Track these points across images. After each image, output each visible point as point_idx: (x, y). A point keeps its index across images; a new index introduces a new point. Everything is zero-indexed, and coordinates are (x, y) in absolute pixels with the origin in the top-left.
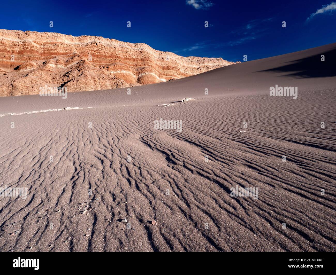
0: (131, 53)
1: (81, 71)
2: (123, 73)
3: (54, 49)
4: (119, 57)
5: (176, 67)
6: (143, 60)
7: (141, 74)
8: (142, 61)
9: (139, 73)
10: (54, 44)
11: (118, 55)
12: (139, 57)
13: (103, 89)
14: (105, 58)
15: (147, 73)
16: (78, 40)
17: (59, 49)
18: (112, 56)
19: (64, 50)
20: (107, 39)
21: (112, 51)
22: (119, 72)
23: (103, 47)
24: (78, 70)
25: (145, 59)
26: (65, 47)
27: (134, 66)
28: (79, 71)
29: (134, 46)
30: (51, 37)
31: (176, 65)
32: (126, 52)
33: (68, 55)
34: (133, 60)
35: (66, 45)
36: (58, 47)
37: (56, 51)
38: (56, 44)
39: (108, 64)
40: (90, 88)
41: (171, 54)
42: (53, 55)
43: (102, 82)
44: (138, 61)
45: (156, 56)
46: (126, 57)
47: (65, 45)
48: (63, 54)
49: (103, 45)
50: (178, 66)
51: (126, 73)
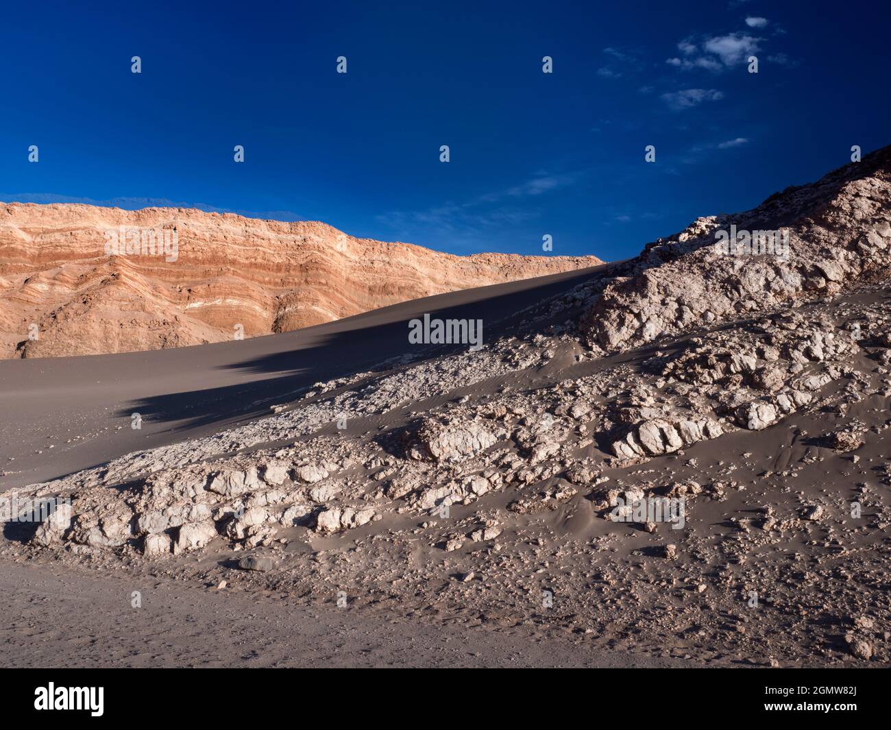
0: (269, 251)
1: (89, 304)
2: (230, 306)
3: (64, 246)
4: (233, 262)
5: (412, 287)
6: (304, 268)
7: (285, 308)
8: (301, 271)
9: (280, 305)
10: (68, 233)
11: (230, 257)
12: (292, 261)
13: (125, 349)
14: (196, 264)
15: (301, 307)
16: (132, 219)
17: (77, 245)
18: (214, 259)
19: (88, 246)
20: (211, 214)
21: (215, 246)
22: (218, 302)
23: (192, 236)
24: (85, 300)
25: (311, 265)
26: (92, 238)
27: (276, 284)
28: (85, 303)
29: (286, 231)
30: (65, 215)
31: (412, 283)
32: (255, 248)
33: (95, 259)
34: (275, 268)
35: (98, 233)
36: (75, 241)
37: (67, 251)
38: (73, 232)
40: (90, 346)
42: (59, 259)
44: (291, 272)
45: (354, 257)
46: (253, 260)
47: (95, 232)
48: (86, 256)
49: (192, 229)
50: (420, 285)
51: (239, 306)
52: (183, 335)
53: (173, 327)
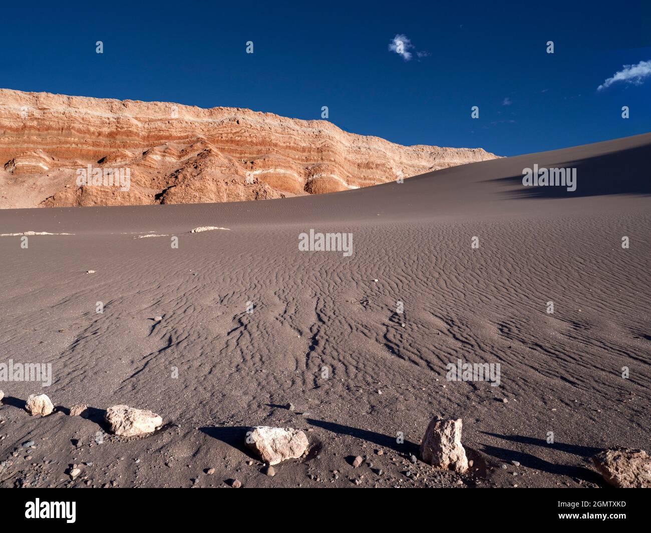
0: (298, 138)
1: (199, 169)
2: (279, 174)
3: (165, 130)
4: (276, 145)
5: (384, 164)
6: (320, 150)
7: (313, 176)
8: (318, 152)
9: (309, 174)
10: (167, 122)
11: (274, 142)
12: (313, 146)
13: (231, 200)
14: (252, 146)
15: (324, 175)
16: (207, 114)
17: (174, 130)
18: (263, 143)
19: (181, 131)
20: (258, 112)
21: (264, 134)
22: (271, 171)
23: (249, 127)
24: (195, 166)
25: (324, 148)
26: (183, 126)
27: (303, 160)
28: (196, 168)
29: (306, 125)
30: (163, 110)
31: (384, 162)
32: (289, 136)
33: (187, 140)
34: (301, 149)
35: (186, 122)
36: (172, 127)
37: (167, 134)
38: (170, 121)
39: (255, 156)
40: (209, 197)
41: (377, 140)
42: (162, 139)
43: (230, 188)
44: (311, 152)
45: (348, 144)
46: (288, 144)
47: (184, 122)
48: (179, 138)
49: (249, 123)
50: (389, 164)
51: (284, 174)
52: (269, 190)
53: (261, 185)
